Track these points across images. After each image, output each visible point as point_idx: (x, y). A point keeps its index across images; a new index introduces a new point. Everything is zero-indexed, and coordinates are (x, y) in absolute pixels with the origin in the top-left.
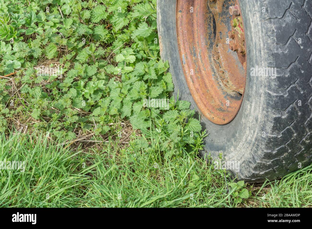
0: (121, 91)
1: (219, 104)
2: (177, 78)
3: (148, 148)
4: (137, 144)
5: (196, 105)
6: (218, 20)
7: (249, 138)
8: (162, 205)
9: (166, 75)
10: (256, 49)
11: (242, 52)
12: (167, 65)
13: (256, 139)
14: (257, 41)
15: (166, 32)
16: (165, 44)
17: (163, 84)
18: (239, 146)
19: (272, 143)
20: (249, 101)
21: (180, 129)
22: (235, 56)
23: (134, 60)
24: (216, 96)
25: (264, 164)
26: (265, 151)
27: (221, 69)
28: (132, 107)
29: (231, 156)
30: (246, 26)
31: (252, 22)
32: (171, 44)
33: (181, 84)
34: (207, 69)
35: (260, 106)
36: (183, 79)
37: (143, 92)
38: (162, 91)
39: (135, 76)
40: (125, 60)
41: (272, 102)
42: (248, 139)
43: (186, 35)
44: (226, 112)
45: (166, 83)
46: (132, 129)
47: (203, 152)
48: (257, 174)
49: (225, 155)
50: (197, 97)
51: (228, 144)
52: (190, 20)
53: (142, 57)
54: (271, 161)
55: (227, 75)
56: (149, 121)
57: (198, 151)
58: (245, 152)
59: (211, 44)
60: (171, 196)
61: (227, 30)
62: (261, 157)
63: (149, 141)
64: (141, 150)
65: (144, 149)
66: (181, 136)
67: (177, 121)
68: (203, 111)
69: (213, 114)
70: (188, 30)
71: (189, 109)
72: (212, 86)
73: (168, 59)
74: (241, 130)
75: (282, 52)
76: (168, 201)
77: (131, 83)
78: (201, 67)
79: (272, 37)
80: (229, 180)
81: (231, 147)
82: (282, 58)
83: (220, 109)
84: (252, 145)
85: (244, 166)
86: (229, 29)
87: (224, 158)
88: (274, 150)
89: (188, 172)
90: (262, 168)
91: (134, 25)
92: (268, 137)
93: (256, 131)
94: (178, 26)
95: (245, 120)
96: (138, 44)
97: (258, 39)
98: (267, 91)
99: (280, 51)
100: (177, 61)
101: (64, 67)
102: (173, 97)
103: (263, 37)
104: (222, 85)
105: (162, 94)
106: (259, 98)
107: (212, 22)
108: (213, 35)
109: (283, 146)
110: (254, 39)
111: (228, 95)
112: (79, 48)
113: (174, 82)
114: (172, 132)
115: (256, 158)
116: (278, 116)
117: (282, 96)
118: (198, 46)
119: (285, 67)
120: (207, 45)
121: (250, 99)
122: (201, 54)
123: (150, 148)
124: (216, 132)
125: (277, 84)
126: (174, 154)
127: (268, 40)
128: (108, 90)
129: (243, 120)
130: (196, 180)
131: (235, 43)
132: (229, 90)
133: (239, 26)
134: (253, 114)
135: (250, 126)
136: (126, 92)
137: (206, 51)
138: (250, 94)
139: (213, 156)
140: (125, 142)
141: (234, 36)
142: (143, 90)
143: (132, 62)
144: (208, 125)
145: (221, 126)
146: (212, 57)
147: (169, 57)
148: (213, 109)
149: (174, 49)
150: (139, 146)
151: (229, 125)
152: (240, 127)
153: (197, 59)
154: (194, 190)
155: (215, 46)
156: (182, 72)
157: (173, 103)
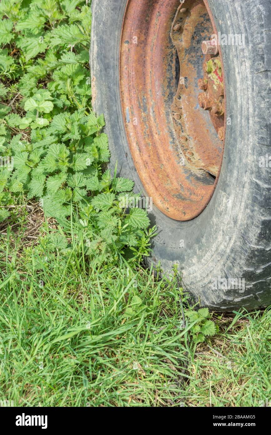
0: (29, 156)
1: (177, 187)
2: (116, 143)
3: (67, 250)
4: (49, 242)
5: (143, 186)
6: (184, 58)
7: (222, 247)
8: (84, 341)
9: (100, 136)
10: (241, 115)
11: (217, 113)
12: (102, 121)
13: (232, 250)
14: (245, 103)
15: (103, 72)
16: (101, 90)
17: (93, 150)
18: (205, 258)
19: (256, 258)
20: (225, 191)
21: (116, 222)
22: (206, 116)
23: (51, 109)
24: (173, 175)
26: (245, 269)
27: (183, 134)
28: (45, 183)
29: (191, 271)
30: (228, 78)
31: (239, 73)
32: (110, 91)
33: (121, 152)
34: (162, 133)
35: (241, 202)
36: (125, 145)
37: (63, 161)
38: (93, 160)
39: (51, 135)
40: (37, 109)
41: (262, 198)
42: (220, 249)
43: (134, 79)
44: (188, 202)
45: (99, 150)
46: (43, 217)
47: (149, 259)
48: (229, 301)
49: (182, 268)
50: (144, 175)
51: (189, 251)
52: (142, 56)
53: (64, 105)
54: (253, 283)
55: (192, 143)
56: (69, 207)
57: (142, 258)
58: (214, 268)
59: (171, 95)
60: (97, 327)
61: (196, 76)
63: (69, 236)
64: (56, 252)
65: (60, 250)
66: (117, 234)
67: (112, 211)
68: (152, 196)
69: (168, 203)
70: (137, 71)
71: (132, 192)
72: (169, 159)
73: (104, 112)
74: (210, 234)
76: (94, 335)
77: (45, 146)
78: (153, 129)
79: (268, 100)
80: (186, 306)
81: (192, 257)
83: (179, 195)
84: (225, 257)
86: (199, 73)
87: (181, 272)
88: (258, 268)
89: (126, 290)
90: (238, 293)
91: (54, 54)
92: (251, 248)
93: (234, 239)
94: (123, 64)
95: (217, 219)
96: (59, 85)
97: (246, 100)
98: (254, 179)
100: (118, 117)
102: (108, 172)
103: (253, 97)
104: (183, 159)
105: (92, 165)
106: (242, 189)
107: (174, 62)
108: (174, 81)
111: (191, 174)
113: (111, 149)
114: (104, 226)
116: (268, 218)
118: (151, 96)
120: (165, 96)
121: (228, 189)
122: (154, 109)
123: (69, 250)
124: (170, 231)
125: (269, 171)
126: (106, 260)
127: (261, 103)
128: (10, 154)
129: (215, 220)
130: (137, 304)
131: (208, 97)
132: (194, 167)
133: (216, 72)
134: (230, 212)
135: (225, 229)
136: (36, 159)
137: (163, 105)
138: (227, 182)
139: (165, 267)
140: (31, 236)
141: (207, 86)
142: (63, 158)
143: (48, 111)
144: (159, 218)
145: (179, 223)
146: (170, 115)
147: (105, 110)
148: (168, 194)
149: (114, 99)
150: (53, 245)
151: (191, 222)
152: (209, 229)
153: (148, 117)
154: (134, 320)
155: (177, 99)
156: (124, 134)
157: (107, 181)
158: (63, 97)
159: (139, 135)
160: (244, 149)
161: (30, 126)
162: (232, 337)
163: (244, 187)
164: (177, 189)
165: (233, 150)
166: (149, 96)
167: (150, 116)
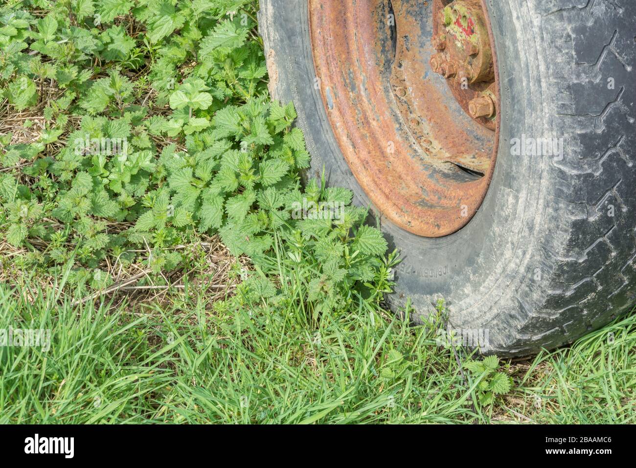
0: (194, 174)
1: (417, 191)
2: (317, 140)
3: (278, 297)
4: (250, 290)
5: (367, 196)
6: (401, 10)
7: (512, 265)
8: (334, 422)
9: (290, 133)
10: (528, 77)
12: (292, 112)
13: (529, 268)
14: (531, 59)
15: (286, 42)
16: (284, 67)
17: (286, 154)
18: (485, 284)
19: (566, 276)
20: (510, 187)
21: (341, 249)
23: (210, 104)
24: (407, 175)
25: (545, 319)
26: (550, 292)
27: (412, 116)
28: (224, 208)
29: (464, 305)
30: (500, 27)
31: (518, 18)
32: (299, 67)
33: (325, 152)
34: (382, 117)
35: (538, 199)
36: (331, 140)
37: (247, 175)
38: (288, 168)
39: (220, 139)
40: (189, 105)
41: (569, 189)
42: (509, 269)
43: (333, 46)
44: (438, 209)
45: (293, 151)
46: (227, 255)
48: (525, 341)
49: (449, 304)
50: (365, 179)
51: (457, 278)
52: (340, 12)
53: (225, 96)
54: (560, 311)
55: (426, 127)
57: (382, 296)
58: (500, 297)
59: (388, 62)
61: (420, 32)
62: (540, 305)
63: (274, 279)
64: (261, 303)
65: (266, 299)
66: (345, 267)
67: (333, 235)
68: (383, 207)
69: (408, 215)
70: (337, 36)
71: (352, 206)
72: (398, 153)
73: (293, 98)
74: (491, 250)
75: (589, 82)
77: (216, 156)
78: (367, 114)
79: (567, 51)
81: (464, 286)
82: (589, 95)
83: (423, 201)
84: (517, 280)
85: (497, 325)
86: (423, 27)
87: (447, 309)
88: (567, 288)
90: (538, 328)
92: (557, 263)
93: (530, 252)
94: (314, 27)
95: (501, 228)
96: (212, 68)
97: (533, 55)
98: (555, 165)
99: (584, 80)
100: (315, 102)
101: (54, 126)
102: (311, 182)
103: (544, 50)
104: (420, 151)
105: (287, 175)
106: (538, 181)
108: (390, 43)
109: (588, 279)
110: (522, 55)
111: (435, 171)
112: (83, 82)
113: (309, 149)
114: (325, 258)
115: (527, 307)
116: (580, 217)
117: (590, 175)
118: (359, 67)
119: (595, 112)
120: (379, 65)
121: (515, 184)
122: (366, 86)
123: (281, 297)
124: (420, 253)
125: (578, 150)
126: (336, 305)
127: (556, 57)
128: (164, 173)
129: (496, 229)
130: (396, 362)
131: (449, 59)
132: (436, 160)
133: (457, 22)
134: (522, 216)
135: (515, 240)
136: (207, 176)
137: (378, 78)
138: (513, 173)
139: (418, 306)
140: (215, 284)
141: (446, 44)
142: (245, 170)
143: (205, 107)
144: (399, 238)
145: (432, 241)
146: (390, 91)
147: (295, 95)
148: (406, 203)
149: (307, 78)
150: (256, 293)
151: (453, 237)
152: (488, 243)
153: (358, 97)
154: (396, 384)
155: (397, 67)
156: (327, 125)
157: (314, 195)
158: (221, 85)
159: (349, 124)
160: (536, 124)
161: (183, 131)
162: (532, 391)
163: (540, 178)
164: (417, 194)
165: (518, 128)
166: (356, 68)
167: (361, 95)
